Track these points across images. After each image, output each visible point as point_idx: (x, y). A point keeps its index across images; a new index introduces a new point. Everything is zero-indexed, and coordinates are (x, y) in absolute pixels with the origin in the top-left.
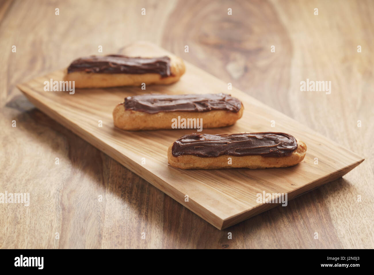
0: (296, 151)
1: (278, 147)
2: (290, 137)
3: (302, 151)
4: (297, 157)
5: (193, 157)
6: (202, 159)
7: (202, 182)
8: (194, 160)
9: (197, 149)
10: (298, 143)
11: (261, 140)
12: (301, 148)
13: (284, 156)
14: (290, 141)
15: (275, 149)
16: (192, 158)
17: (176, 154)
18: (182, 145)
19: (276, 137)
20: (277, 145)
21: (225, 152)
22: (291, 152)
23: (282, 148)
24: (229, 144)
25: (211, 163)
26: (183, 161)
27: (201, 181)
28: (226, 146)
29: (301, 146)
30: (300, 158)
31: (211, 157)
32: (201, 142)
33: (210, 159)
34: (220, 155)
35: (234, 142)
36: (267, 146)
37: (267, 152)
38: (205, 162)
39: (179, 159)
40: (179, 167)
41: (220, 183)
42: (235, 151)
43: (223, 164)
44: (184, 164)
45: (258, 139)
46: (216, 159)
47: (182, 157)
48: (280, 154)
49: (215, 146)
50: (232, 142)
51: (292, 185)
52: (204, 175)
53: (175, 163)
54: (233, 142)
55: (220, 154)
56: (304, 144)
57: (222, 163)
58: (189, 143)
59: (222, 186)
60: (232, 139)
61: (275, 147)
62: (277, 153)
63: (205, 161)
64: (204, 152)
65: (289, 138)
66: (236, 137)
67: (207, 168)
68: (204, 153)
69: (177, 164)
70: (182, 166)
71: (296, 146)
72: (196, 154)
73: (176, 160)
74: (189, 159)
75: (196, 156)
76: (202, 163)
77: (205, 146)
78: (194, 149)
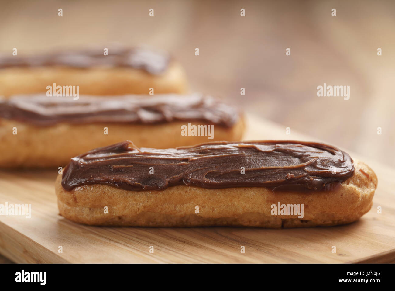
0: (351, 181)
1: (306, 169)
2: (335, 151)
3: (366, 185)
4: (352, 194)
5: (107, 189)
6: (130, 194)
7: (128, 246)
8: (111, 198)
9: (117, 171)
10: (355, 164)
11: (268, 153)
12: (364, 177)
13: (321, 189)
14: (336, 158)
15: (301, 173)
16: (105, 193)
17: (71, 184)
18: (84, 164)
19: (304, 151)
20: (306, 164)
21: (182, 179)
22: (337, 182)
23: (316, 170)
24: (193, 161)
25: (150, 203)
26: (84, 200)
27: (125, 245)
28: (186, 165)
29: (361, 171)
30: (360, 199)
31: (148, 189)
32: (127, 157)
33: (148, 194)
34: (171, 185)
35: (204, 158)
36: (281, 167)
37: (281, 178)
38: (135, 203)
39: (77, 195)
40: (80, 217)
41: (169, 250)
42: (206, 176)
43: (178, 208)
44: (90, 209)
45: (261, 151)
46: (161, 195)
47: (82, 190)
48: (311, 183)
49: (160, 165)
50: (200, 157)
51: (340, 255)
53: (70, 208)
54: (202, 159)
55: (169, 182)
56: (370, 169)
57: (175, 207)
58: (102, 160)
59: (170, 254)
60: (200, 153)
61: (301, 168)
62: (304, 182)
63: (135, 200)
64: (132, 177)
65: (334, 154)
66: (209, 149)
67: (142, 222)
68: (132, 179)
69: (74, 212)
70: (86, 215)
71: (350, 169)
72: (113, 180)
73: (71, 200)
74: (98, 194)
75: (116, 187)
76: (129, 206)
77: (136, 164)
78: (111, 171)
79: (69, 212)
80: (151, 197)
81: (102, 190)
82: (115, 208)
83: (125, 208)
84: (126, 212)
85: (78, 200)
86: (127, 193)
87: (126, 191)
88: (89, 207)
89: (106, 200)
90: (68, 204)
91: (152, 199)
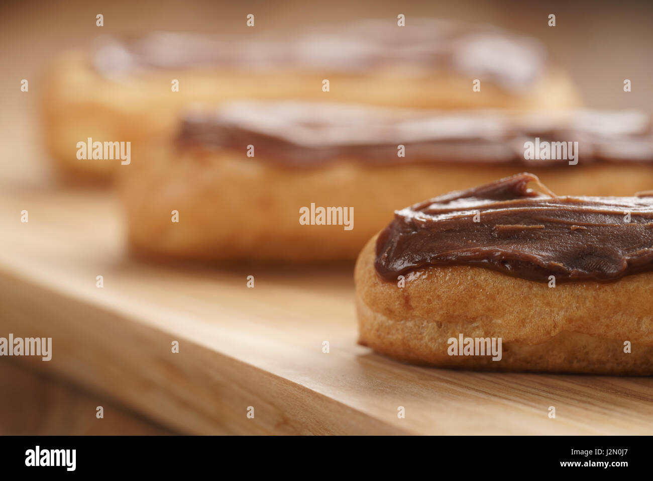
5: (485, 278)
8: (492, 297)
9: (509, 236)
16: (478, 286)
17: (400, 265)
18: (427, 222)
25: (582, 312)
26: (429, 301)
31: (579, 280)
38: (547, 309)
40: (413, 343)
44: (440, 325)
46: (608, 294)
47: (426, 279)
52: (545, 388)
53: (391, 322)
55: (628, 262)
63: (548, 304)
64: (542, 249)
67: (557, 358)
68: (544, 254)
69: (400, 332)
72: (501, 255)
73: (397, 303)
74: (462, 287)
75: (505, 273)
76: (533, 316)
77: (550, 222)
78: (493, 237)
79: (388, 333)
80: (585, 298)
81: (472, 278)
82: (499, 321)
83: (523, 322)
84: (525, 331)
85: (413, 303)
86: (530, 288)
87: (528, 283)
88: (438, 318)
89: (481, 302)
90: (389, 312)
91: (587, 301)
